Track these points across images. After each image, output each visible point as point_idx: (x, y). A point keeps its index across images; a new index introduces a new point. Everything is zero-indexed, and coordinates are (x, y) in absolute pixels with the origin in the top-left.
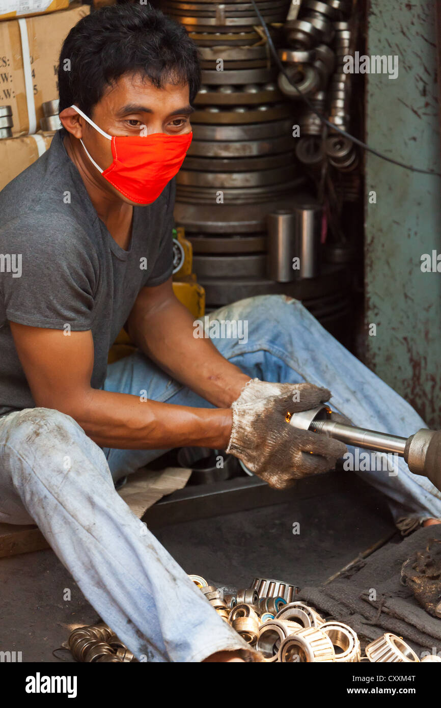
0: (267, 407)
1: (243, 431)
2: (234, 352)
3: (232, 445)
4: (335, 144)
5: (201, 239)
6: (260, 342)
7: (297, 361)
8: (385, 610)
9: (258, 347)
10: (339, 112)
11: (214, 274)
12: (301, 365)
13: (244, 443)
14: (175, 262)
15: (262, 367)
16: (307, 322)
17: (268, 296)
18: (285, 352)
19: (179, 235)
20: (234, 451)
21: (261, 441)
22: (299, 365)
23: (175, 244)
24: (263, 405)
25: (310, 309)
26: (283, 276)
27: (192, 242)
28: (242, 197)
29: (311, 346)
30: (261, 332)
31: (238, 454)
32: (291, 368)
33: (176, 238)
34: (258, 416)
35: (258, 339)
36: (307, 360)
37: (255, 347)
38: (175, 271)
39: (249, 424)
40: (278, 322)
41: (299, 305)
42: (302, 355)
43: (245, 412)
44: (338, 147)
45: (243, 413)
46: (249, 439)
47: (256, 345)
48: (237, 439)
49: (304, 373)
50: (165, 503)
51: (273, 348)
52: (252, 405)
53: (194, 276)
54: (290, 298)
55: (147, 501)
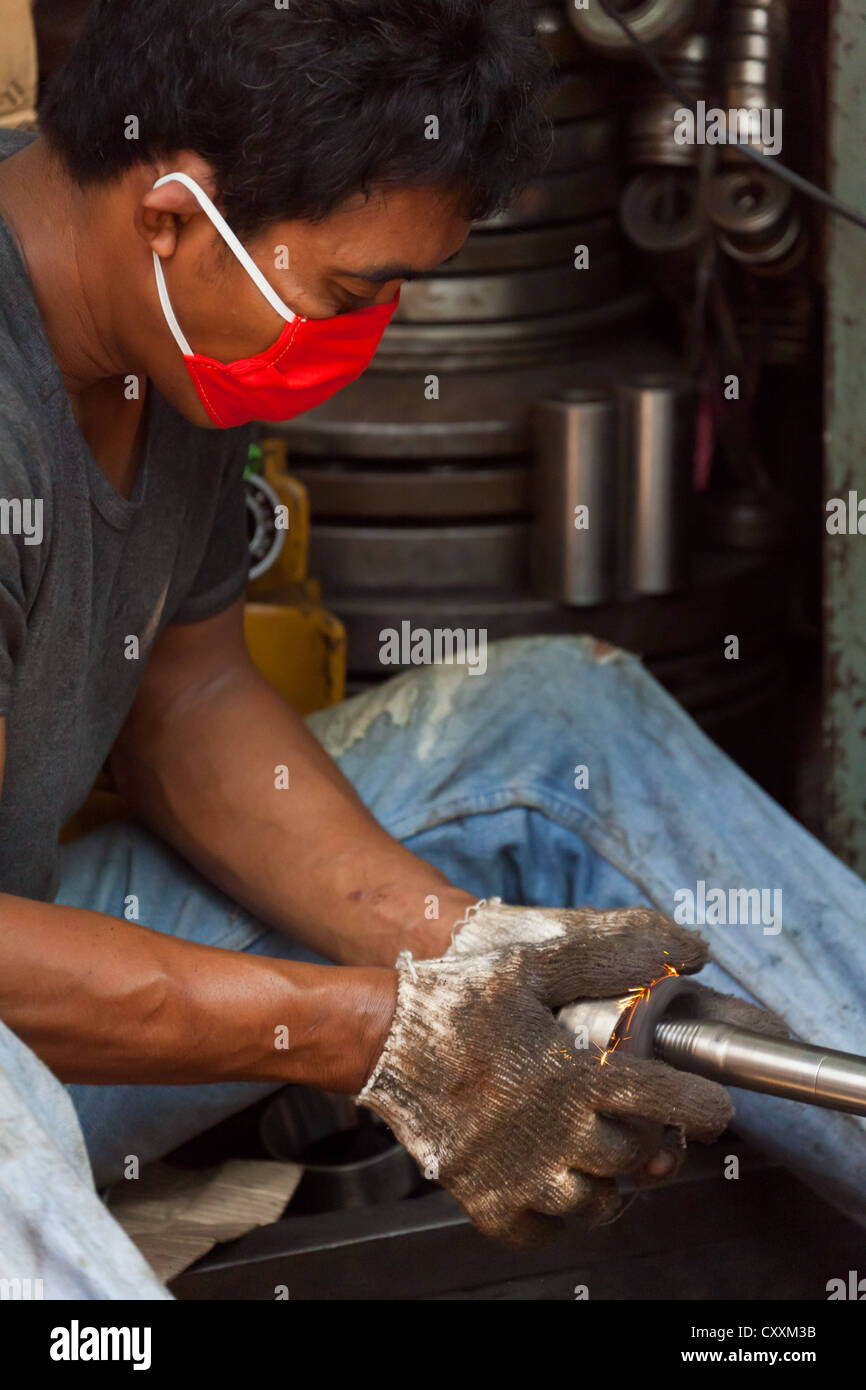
0: (500, 970)
1: (423, 1034)
2: (434, 812)
3: (382, 1075)
4: (739, 194)
5: (334, 475)
6: (512, 784)
7: (624, 841)
9: (510, 797)
10: (751, 96)
11: (371, 579)
12: (635, 850)
13: (422, 1071)
14: (256, 544)
15: (521, 858)
16: (654, 721)
17: (541, 641)
18: (587, 810)
19: (271, 465)
20: (385, 1097)
21: (475, 1070)
22: (628, 852)
23: (255, 490)
24: (489, 964)
25: (670, 684)
26: (581, 585)
27: (308, 484)
28: (460, 349)
29: (667, 793)
30: (519, 748)
31: (395, 1108)
32: (605, 860)
33: (261, 473)
34: (473, 992)
35: (509, 774)
36: (653, 837)
37: (498, 796)
38: (255, 572)
39: (445, 1015)
40: (570, 721)
41: (634, 667)
42: (637, 820)
43: (435, 979)
44: (747, 201)
45: (428, 981)
46: (441, 1059)
47: (502, 790)
48: (402, 1056)
49: (643, 877)
50: (220, 1266)
51: (553, 798)
52: (457, 961)
53: (313, 588)
54: (605, 645)
55: (170, 1259)
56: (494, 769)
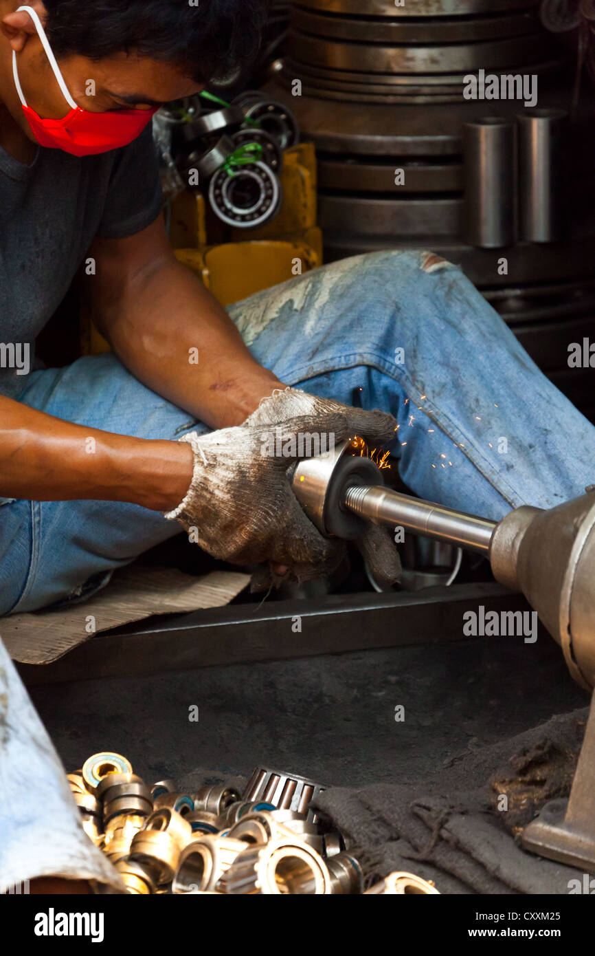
6: (360, 350)
7: (422, 389)
8: (445, 834)
9: (358, 359)
12: (430, 396)
13: (206, 515)
15: (362, 396)
18: (404, 369)
21: (239, 520)
24: (250, 452)
28: (426, 91)
32: (412, 401)
34: (242, 474)
35: (358, 343)
37: (352, 358)
38: (259, 220)
39: (223, 485)
41: (454, 273)
45: (212, 462)
47: (355, 354)
49: (432, 412)
56: (352, 338)
